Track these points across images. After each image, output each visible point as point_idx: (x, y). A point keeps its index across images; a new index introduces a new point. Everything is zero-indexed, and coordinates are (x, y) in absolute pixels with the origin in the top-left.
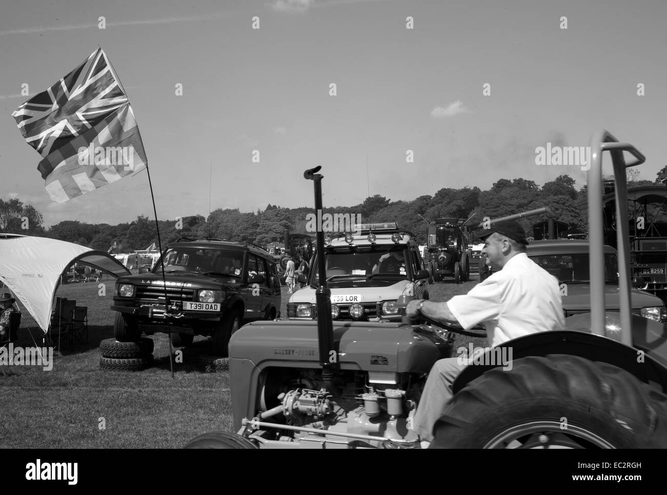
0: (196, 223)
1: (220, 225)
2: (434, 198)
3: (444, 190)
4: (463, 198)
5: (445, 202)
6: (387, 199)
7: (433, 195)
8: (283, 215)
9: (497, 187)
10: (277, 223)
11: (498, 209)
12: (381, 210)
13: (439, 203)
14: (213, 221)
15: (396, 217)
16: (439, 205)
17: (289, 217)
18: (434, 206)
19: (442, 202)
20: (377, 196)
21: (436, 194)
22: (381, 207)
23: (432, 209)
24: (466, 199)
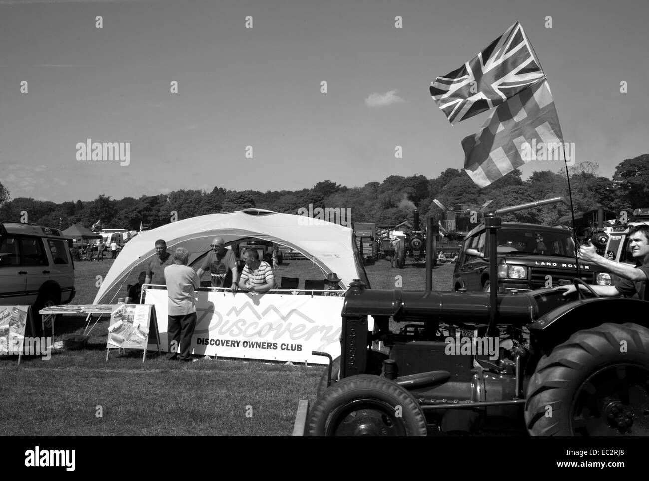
0: (157, 203)
1: (182, 206)
2: (383, 184)
3: (392, 177)
4: (414, 185)
5: (396, 188)
6: (338, 184)
7: (381, 182)
8: (247, 197)
9: (445, 175)
10: (240, 205)
11: (461, 196)
12: (332, 195)
13: (389, 189)
14: (175, 202)
15: (347, 202)
16: (389, 191)
17: (252, 200)
18: (384, 192)
19: (392, 189)
20: (327, 181)
21: (385, 181)
22: (332, 192)
23: (383, 195)
24: (417, 187)
